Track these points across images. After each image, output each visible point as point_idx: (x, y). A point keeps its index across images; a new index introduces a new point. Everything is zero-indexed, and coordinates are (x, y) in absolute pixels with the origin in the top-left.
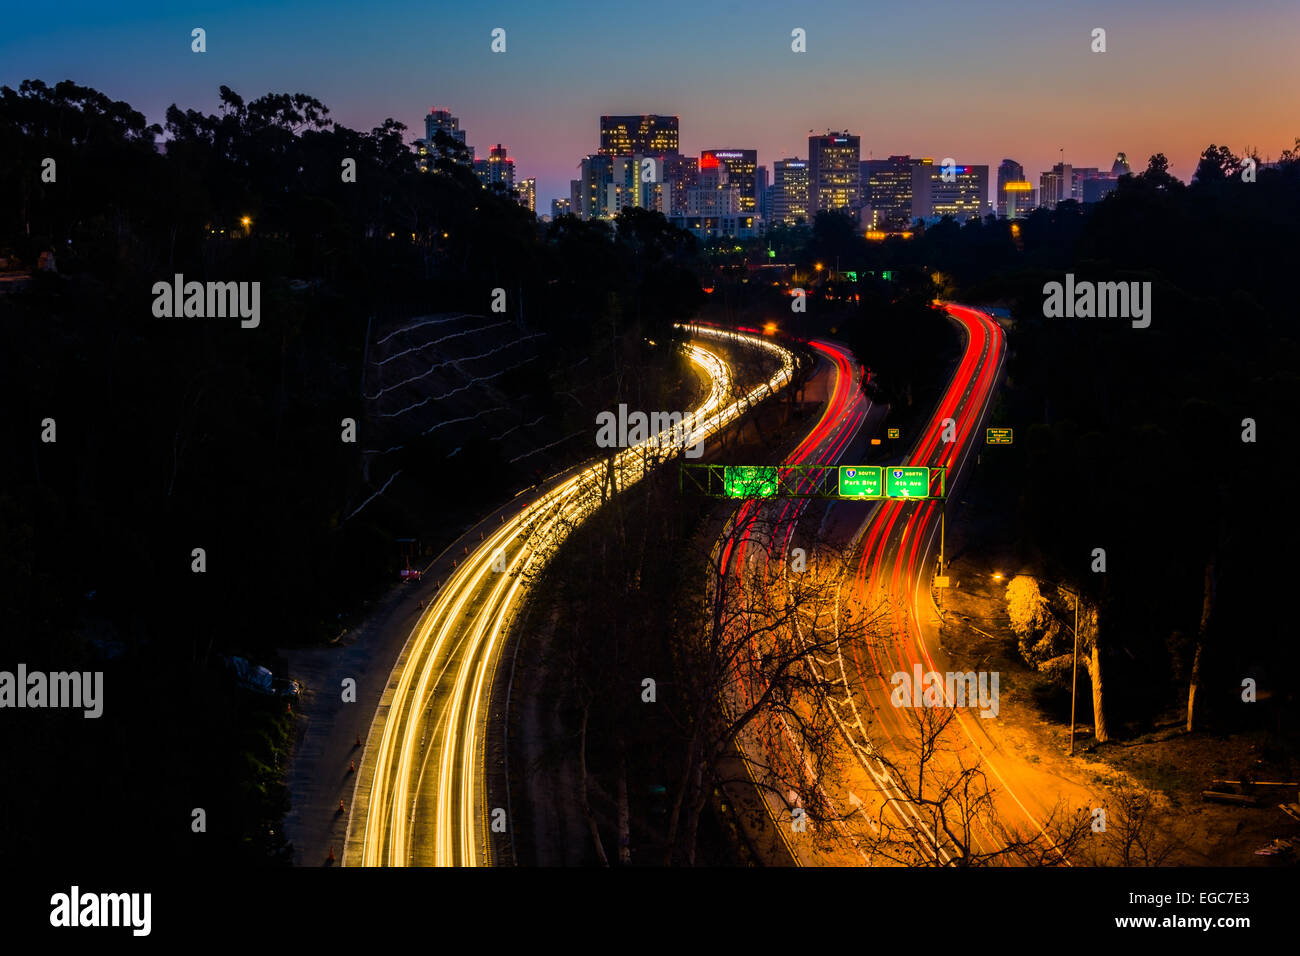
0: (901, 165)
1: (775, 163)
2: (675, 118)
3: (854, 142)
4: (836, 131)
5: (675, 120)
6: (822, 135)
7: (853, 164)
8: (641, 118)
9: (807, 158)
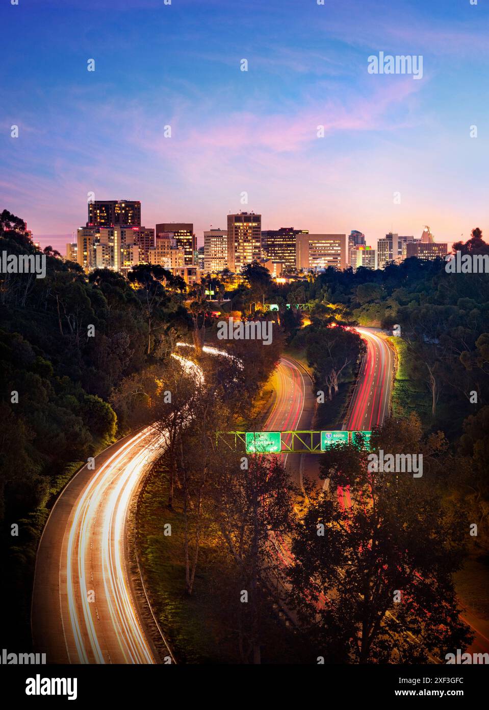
0: (287, 233)
1: (205, 232)
2: (139, 202)
3: (257, 219)
4: (245, 211)
5: (138, 203)
6: (236, 214)
7: (257, 233)
8: (116, 202)
9: (226, 229)
